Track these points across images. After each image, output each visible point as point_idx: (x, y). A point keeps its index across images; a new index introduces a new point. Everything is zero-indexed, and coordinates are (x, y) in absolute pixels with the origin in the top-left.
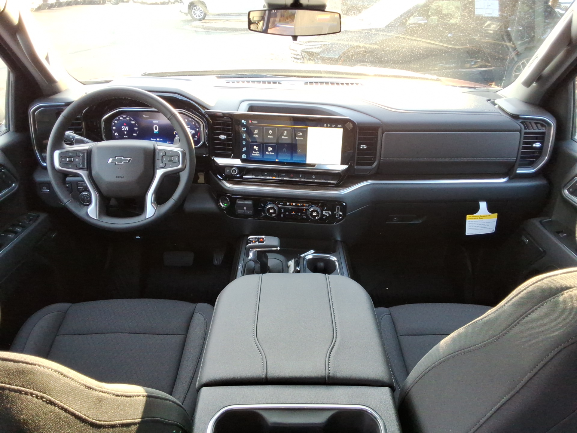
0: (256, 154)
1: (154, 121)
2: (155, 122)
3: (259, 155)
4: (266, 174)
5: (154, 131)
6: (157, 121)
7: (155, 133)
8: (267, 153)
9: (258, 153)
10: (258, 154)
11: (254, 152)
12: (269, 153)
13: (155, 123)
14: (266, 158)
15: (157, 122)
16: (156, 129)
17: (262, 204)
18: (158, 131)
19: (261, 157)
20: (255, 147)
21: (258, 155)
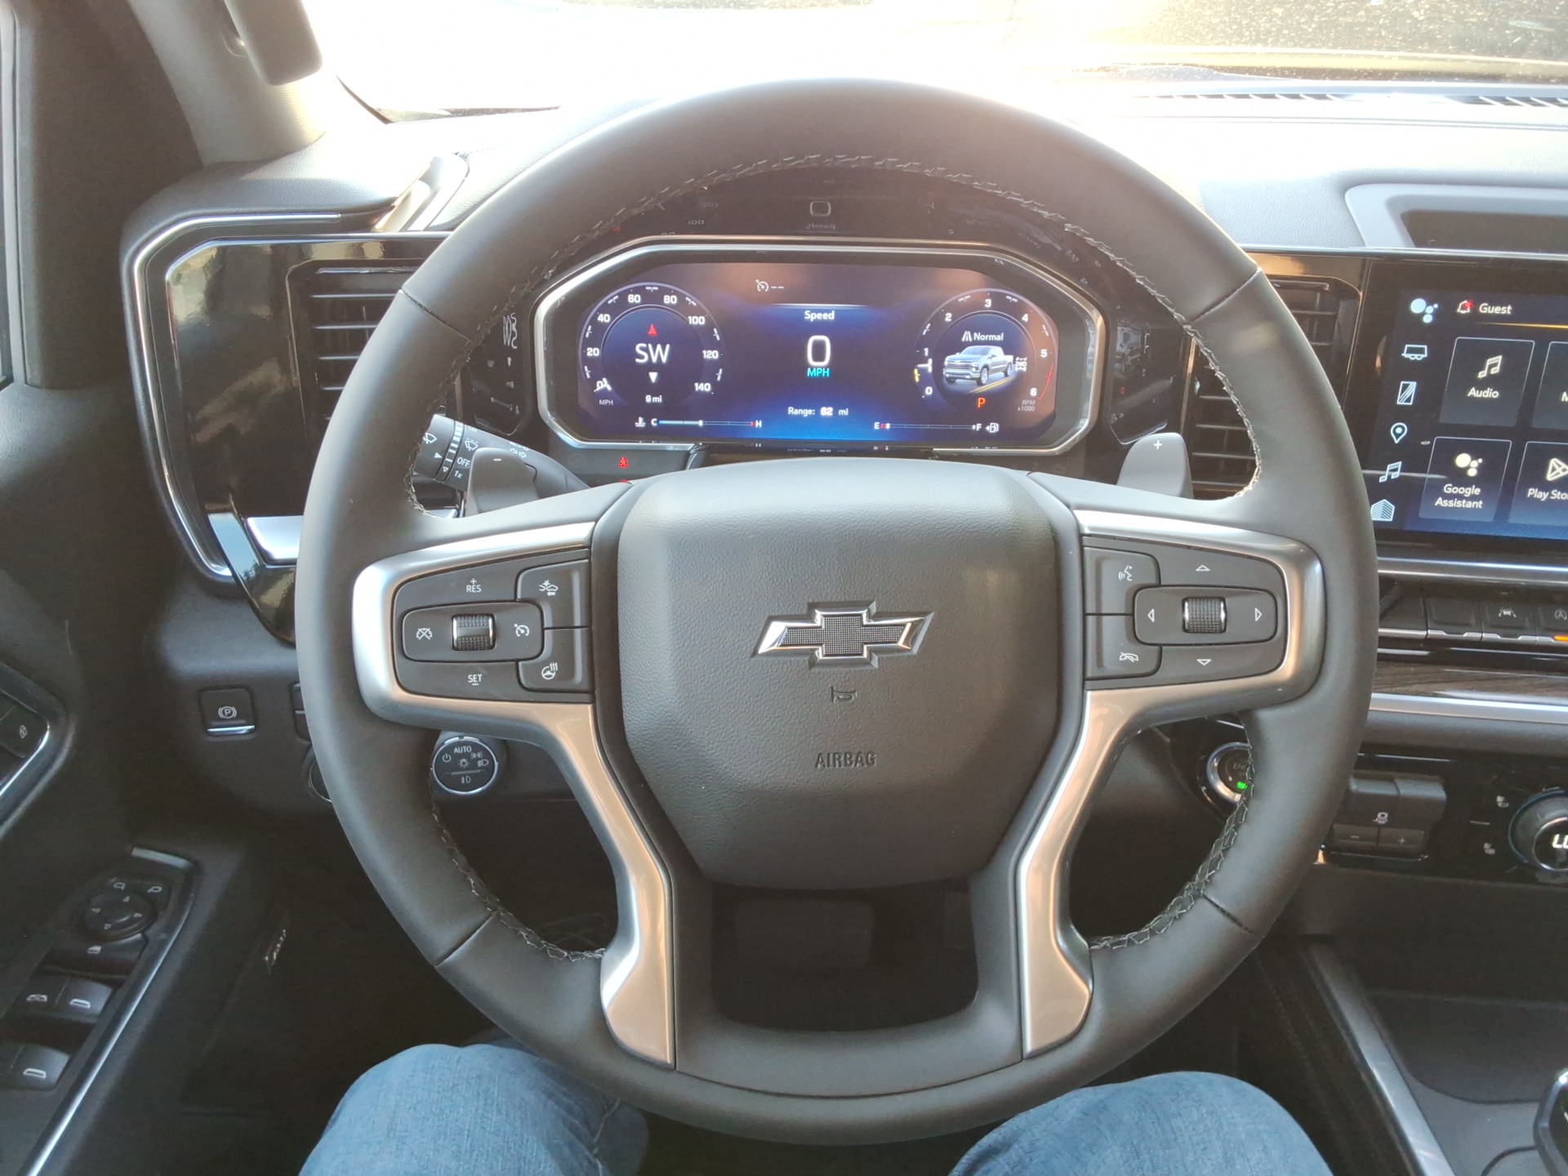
0: (1460, 497)
1: (812, 311)
2: (819, 316)
3: (1479, 504)
4: (1507, 613)
5: (807, 366)
6: (829, 311)
7: (813, 379)
8: (1533, 492)
9: (1477, 491)
10: (1473, 498)
11: (1448, 489)
12: (1542, 496)
13: (816, 322)
14: (1522, 523)
15: (825, 316)
16: (819, 353)
17: (1500, 799)
18: (830, 366)
19: (1490, 519)
20: (1463, 460)
21: (1470, 505)
